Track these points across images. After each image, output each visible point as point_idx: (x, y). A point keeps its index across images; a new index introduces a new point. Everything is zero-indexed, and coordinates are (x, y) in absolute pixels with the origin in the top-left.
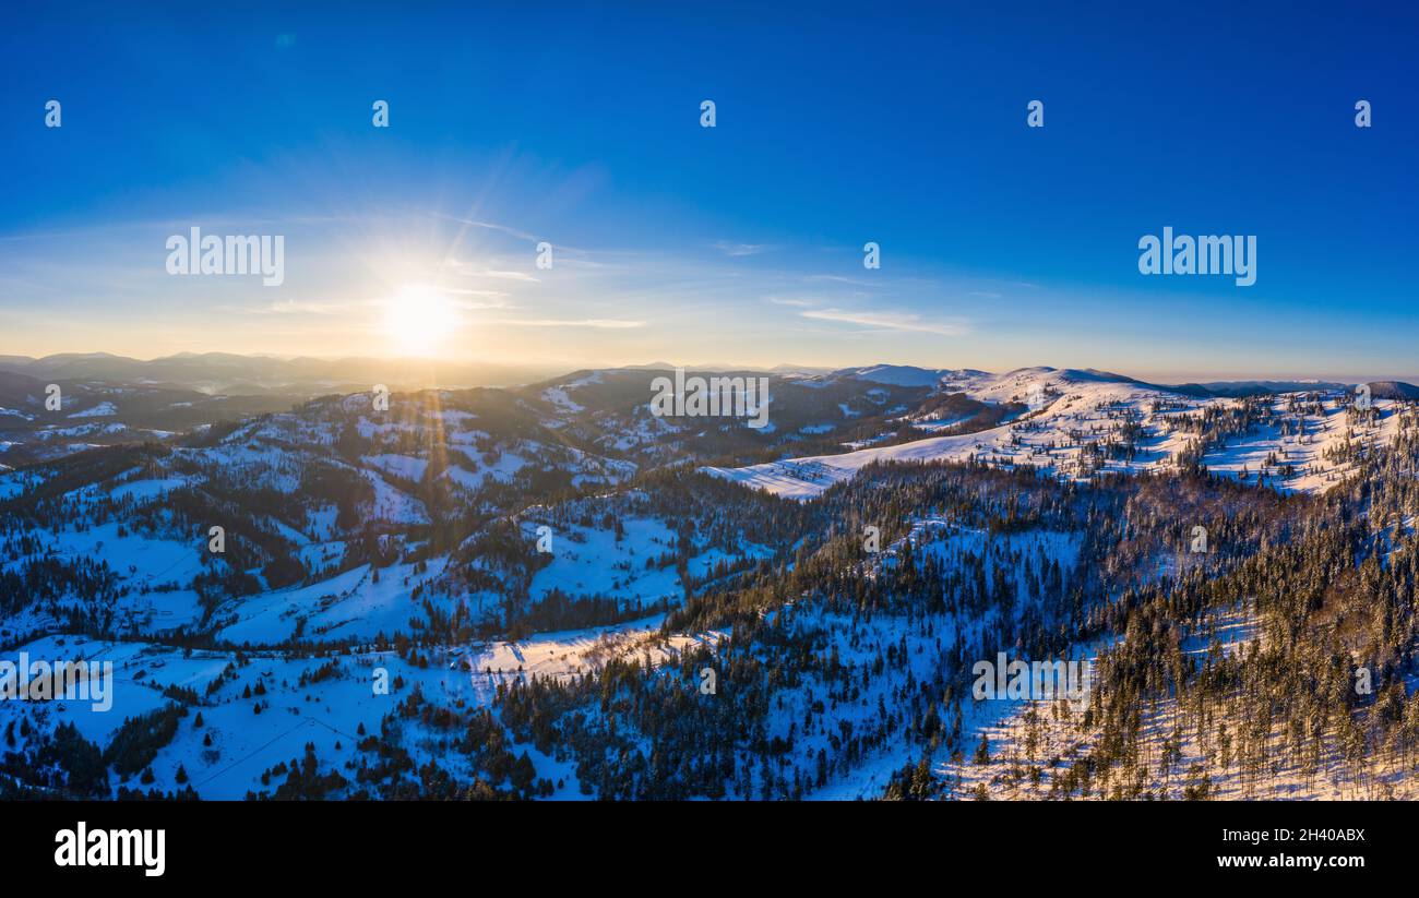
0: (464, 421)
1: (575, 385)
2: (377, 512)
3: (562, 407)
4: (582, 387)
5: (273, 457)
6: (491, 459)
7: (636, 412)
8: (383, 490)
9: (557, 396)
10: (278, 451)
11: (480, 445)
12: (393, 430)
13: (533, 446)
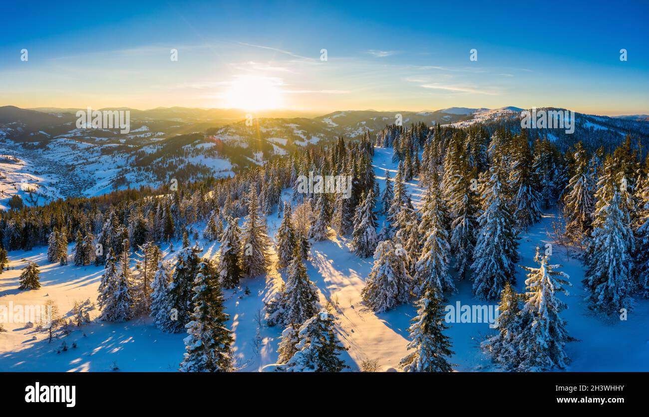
0: (297, 127)
1: (334, 117)
2: (275, 153)
3: (331, 125)
4: (337, 117)
5: (237, 137)
6: (309, 138)
7: (358, 124)
8: (275, 147)
9: (327, 121)
10: (238, 136)
11: (304, 134)
12: (273, 130)
13: (322, 135)
